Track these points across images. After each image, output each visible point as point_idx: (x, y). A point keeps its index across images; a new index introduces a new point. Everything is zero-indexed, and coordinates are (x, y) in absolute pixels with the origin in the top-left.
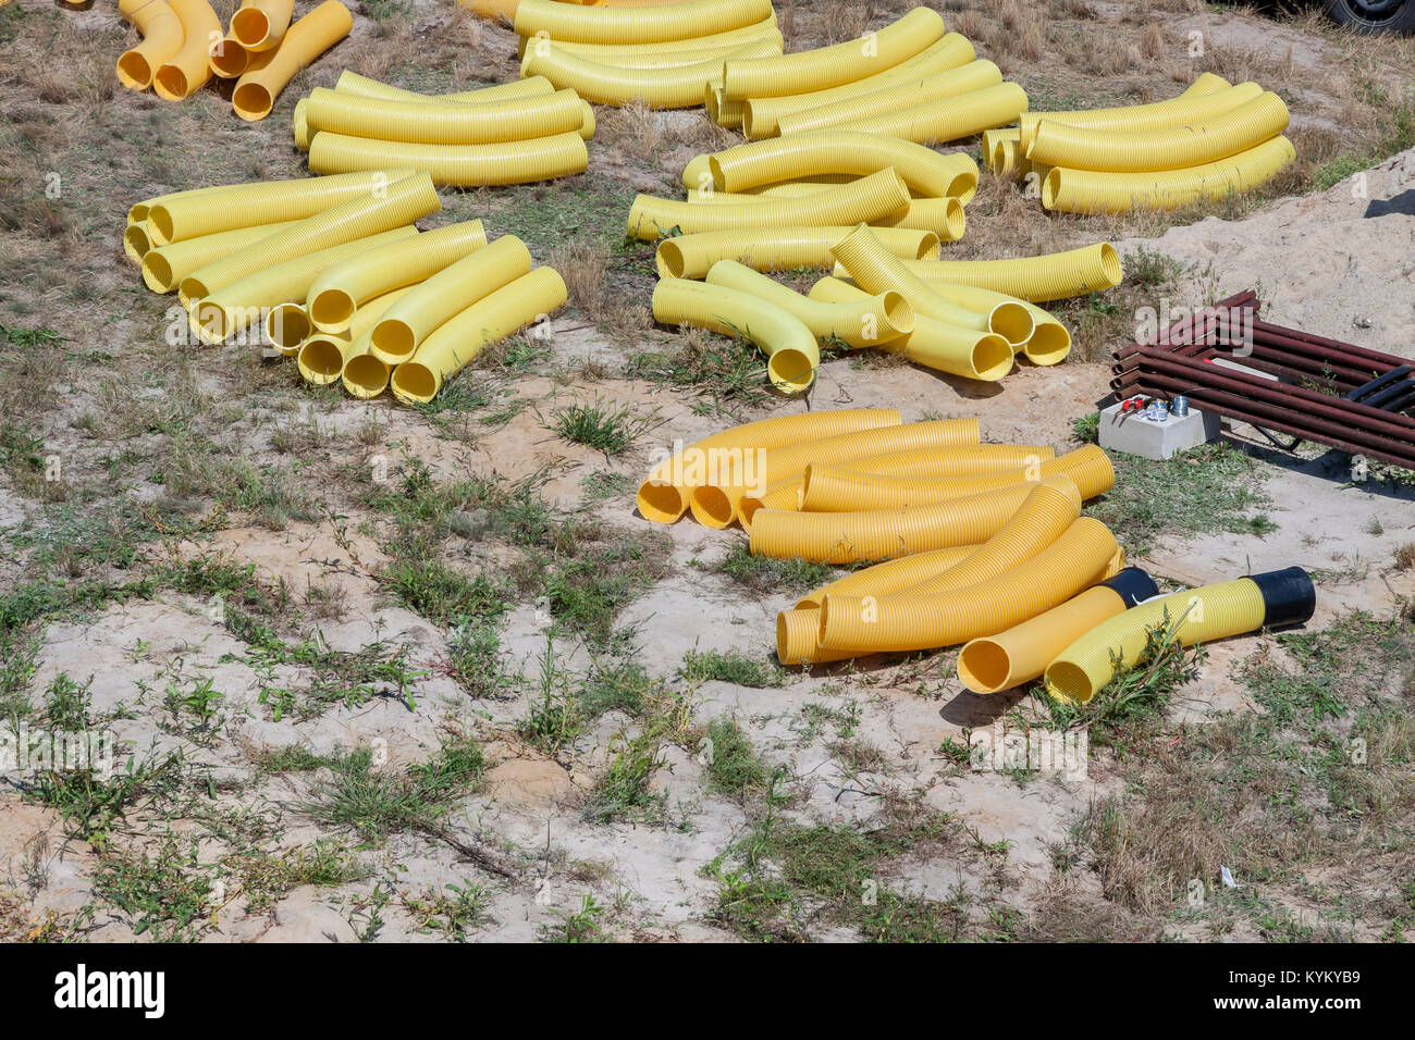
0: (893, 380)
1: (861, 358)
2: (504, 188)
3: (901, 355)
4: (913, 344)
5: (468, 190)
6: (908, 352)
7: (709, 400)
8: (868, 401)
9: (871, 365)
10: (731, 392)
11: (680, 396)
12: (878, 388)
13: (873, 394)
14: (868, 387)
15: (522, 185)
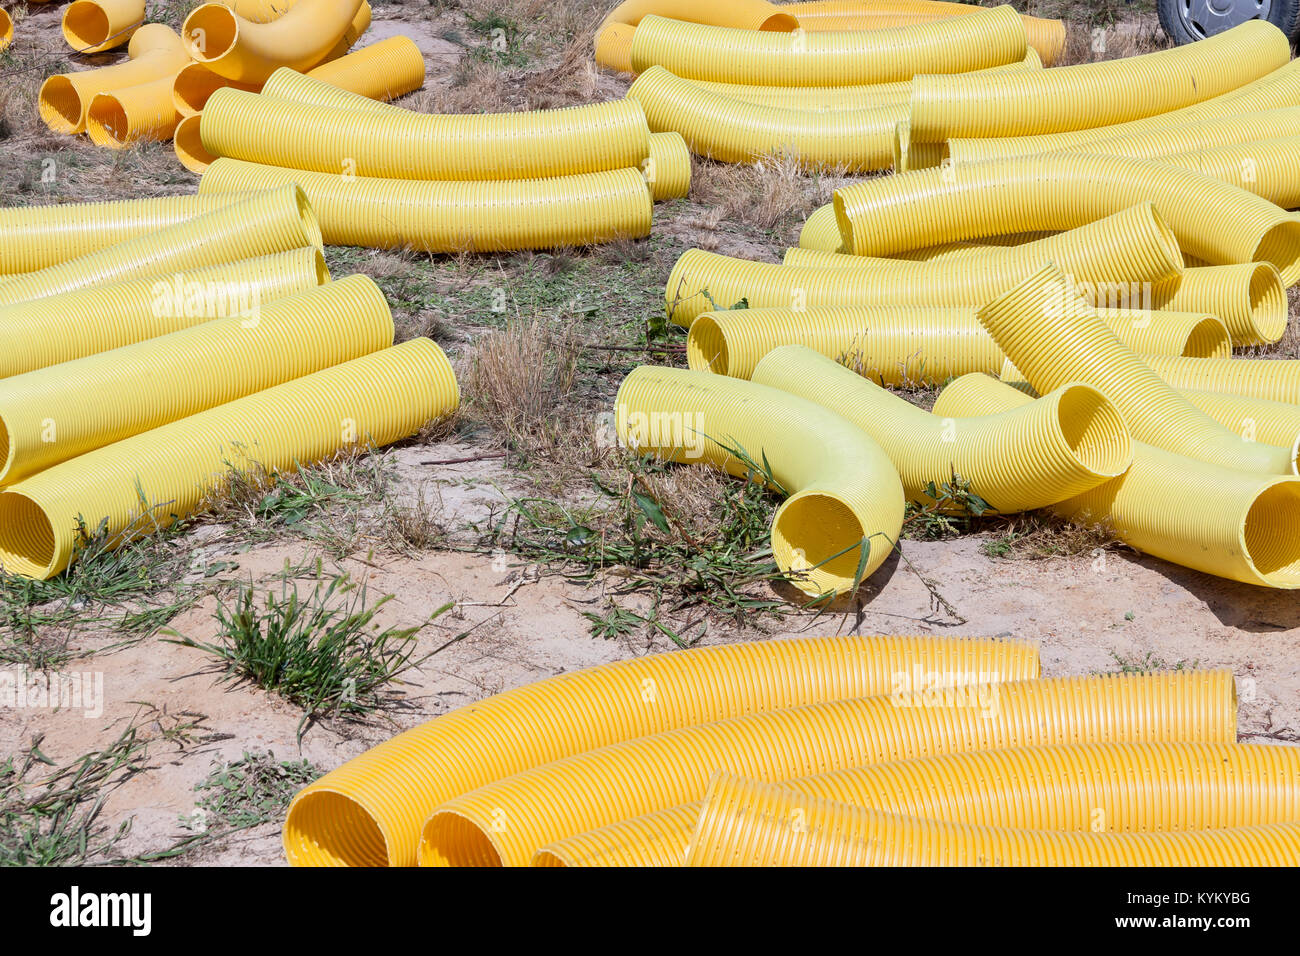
0: (1071, 581)
1: (1010, 533)
2: (505, 255)
3: (1097, 528)
4: (1126, 505)
5: (441, 257)
6: (1112, 524)
7: (639, 604)
8: (1001, 623)
9: (1030, 549)
10: (698, 587)
11: (577, 592)
12: (1029, 597)
13: (1015, 608)
14: (1010, 594)
15: (536, 252)
